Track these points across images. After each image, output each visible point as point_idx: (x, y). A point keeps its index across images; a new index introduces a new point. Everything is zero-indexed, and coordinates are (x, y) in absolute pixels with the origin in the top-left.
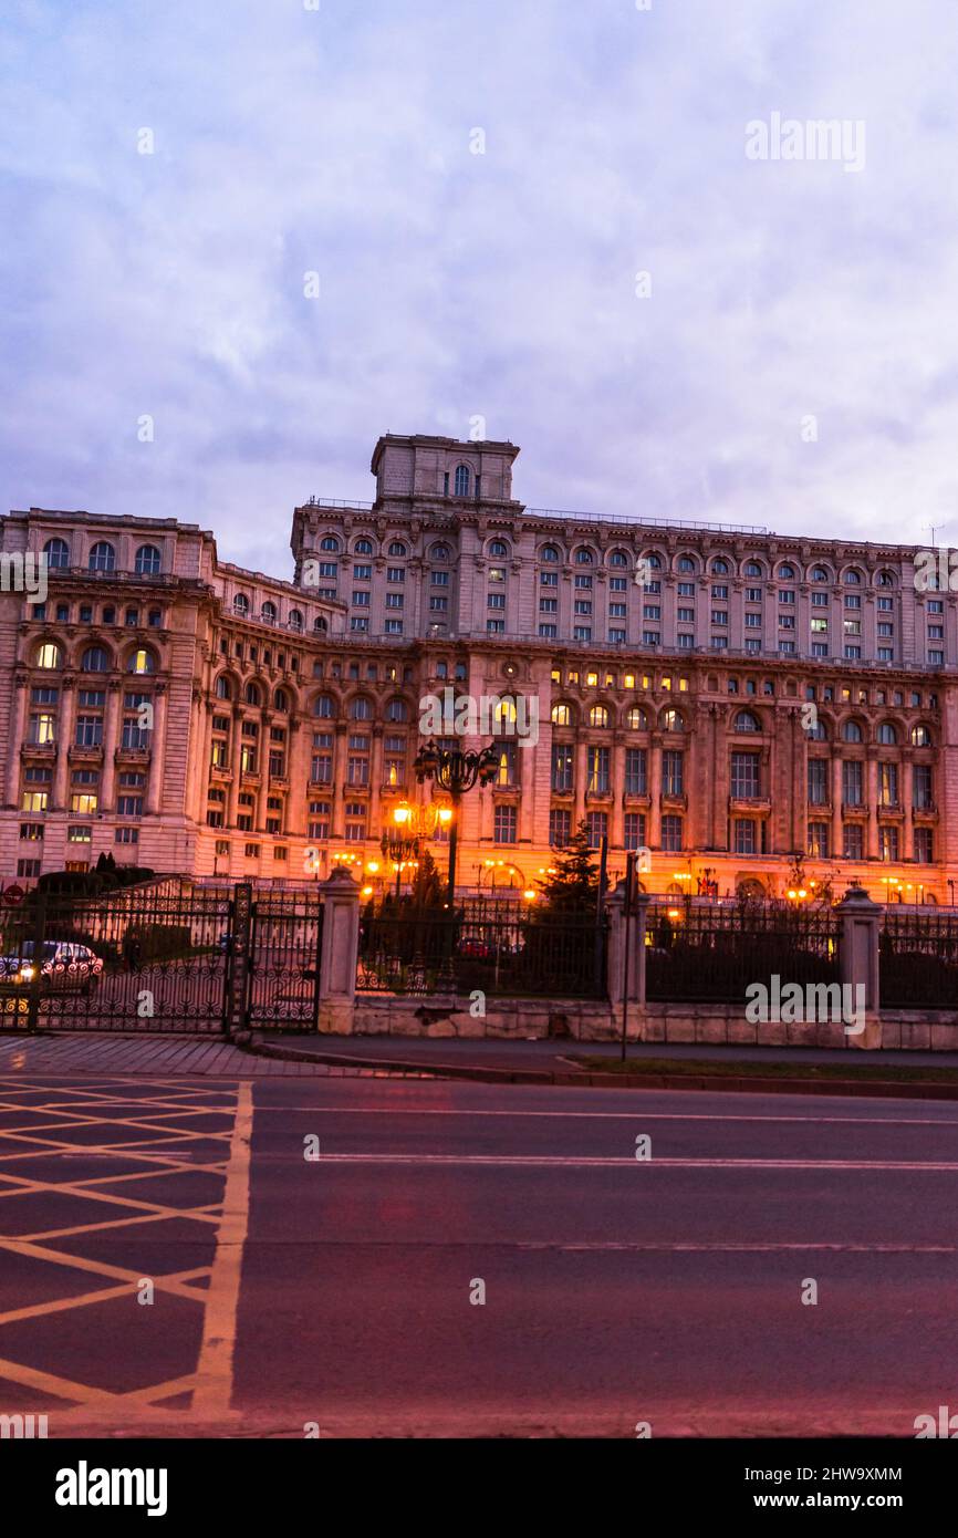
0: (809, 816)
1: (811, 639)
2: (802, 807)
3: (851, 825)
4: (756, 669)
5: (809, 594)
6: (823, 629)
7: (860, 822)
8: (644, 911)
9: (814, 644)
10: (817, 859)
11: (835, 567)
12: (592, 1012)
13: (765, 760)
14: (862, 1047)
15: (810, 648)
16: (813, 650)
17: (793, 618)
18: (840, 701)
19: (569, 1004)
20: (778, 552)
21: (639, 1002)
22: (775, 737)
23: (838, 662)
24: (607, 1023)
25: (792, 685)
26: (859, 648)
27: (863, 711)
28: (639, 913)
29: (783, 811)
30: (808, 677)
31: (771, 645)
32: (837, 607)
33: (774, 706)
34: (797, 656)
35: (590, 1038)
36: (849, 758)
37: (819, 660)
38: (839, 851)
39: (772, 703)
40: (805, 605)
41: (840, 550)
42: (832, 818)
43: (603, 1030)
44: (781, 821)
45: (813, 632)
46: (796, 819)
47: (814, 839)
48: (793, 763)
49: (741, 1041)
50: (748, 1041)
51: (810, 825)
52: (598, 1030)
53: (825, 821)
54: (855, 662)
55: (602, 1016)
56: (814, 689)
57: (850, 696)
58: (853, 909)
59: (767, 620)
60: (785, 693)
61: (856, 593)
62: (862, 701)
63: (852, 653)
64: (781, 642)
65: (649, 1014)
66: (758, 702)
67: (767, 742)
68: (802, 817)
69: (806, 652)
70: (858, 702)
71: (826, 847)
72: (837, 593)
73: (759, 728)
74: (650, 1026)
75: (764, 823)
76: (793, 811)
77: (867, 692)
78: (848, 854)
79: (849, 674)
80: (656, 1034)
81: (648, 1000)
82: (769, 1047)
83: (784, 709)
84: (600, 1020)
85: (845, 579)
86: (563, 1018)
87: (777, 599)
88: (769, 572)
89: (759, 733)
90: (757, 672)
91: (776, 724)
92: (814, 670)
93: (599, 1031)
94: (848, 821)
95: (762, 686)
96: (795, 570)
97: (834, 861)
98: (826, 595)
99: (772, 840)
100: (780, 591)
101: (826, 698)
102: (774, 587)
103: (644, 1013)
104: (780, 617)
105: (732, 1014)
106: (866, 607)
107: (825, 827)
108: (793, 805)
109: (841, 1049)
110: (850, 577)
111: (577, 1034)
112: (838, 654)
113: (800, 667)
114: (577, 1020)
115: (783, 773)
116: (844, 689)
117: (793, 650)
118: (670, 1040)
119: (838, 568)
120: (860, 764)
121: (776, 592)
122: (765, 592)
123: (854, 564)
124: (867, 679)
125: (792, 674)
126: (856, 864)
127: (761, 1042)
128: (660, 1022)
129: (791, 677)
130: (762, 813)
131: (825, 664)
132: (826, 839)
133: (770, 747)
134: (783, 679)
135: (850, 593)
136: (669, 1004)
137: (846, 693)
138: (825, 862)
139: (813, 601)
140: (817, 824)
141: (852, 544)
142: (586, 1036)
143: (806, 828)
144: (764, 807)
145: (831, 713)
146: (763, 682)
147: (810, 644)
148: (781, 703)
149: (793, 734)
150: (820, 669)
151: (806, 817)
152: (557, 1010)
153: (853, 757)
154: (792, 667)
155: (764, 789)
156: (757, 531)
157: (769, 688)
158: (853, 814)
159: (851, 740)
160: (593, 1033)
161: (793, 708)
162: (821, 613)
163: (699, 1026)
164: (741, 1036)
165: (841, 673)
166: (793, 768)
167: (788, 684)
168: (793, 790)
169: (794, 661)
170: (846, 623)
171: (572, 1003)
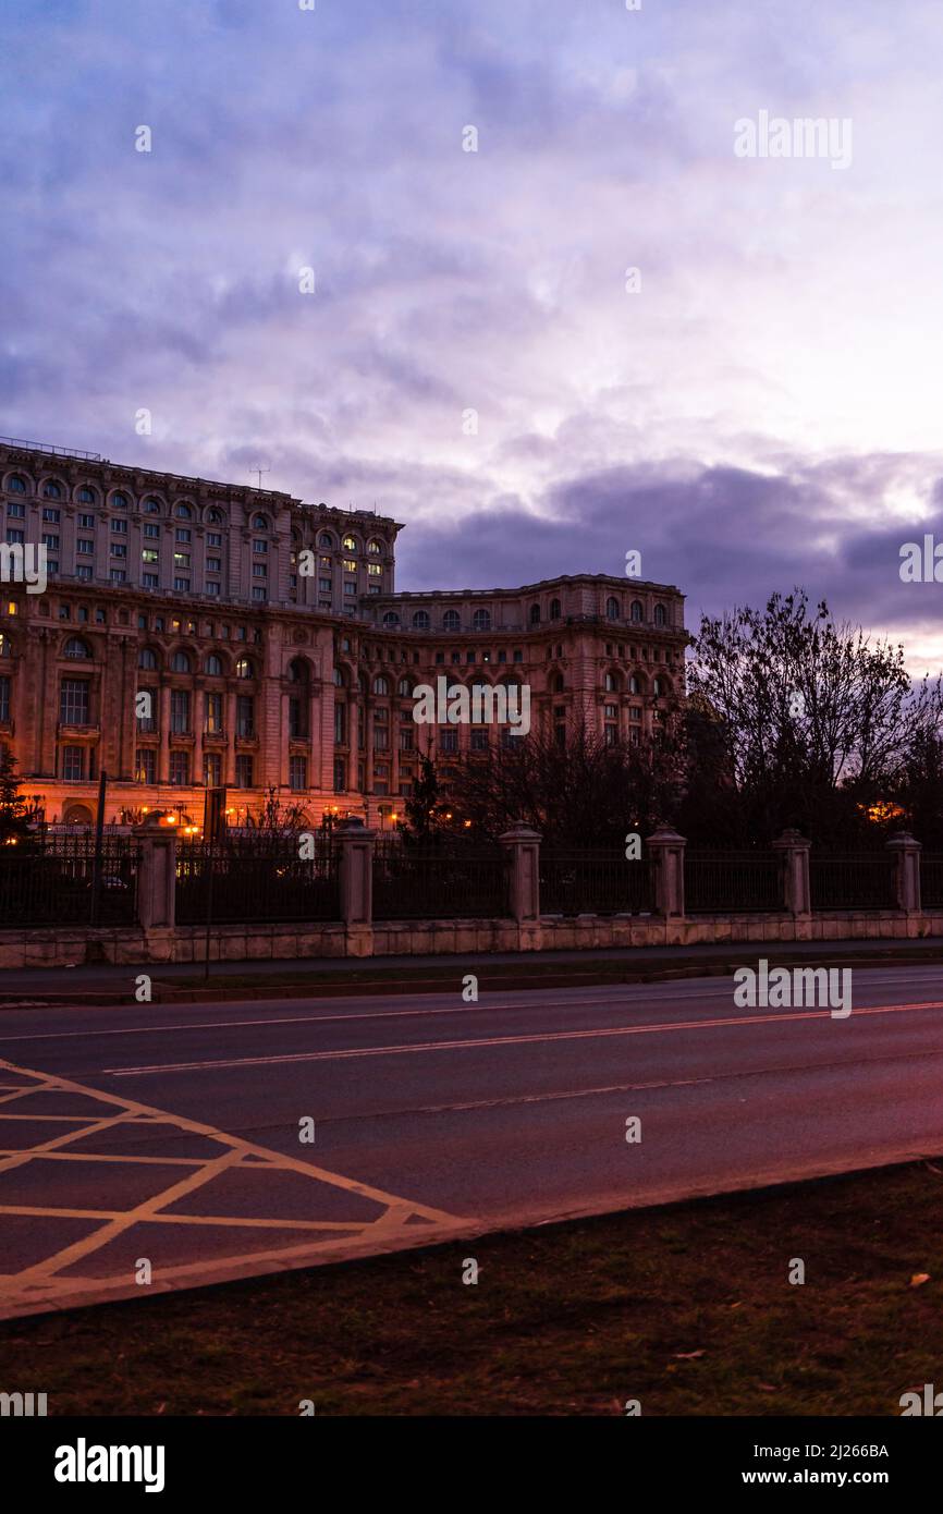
0: (137, 743)
1: (142, 569)
2: (131, 734)
3: (178, 752)
4: (90, 596)
5: (142, 525)
6: (154, 560)
7: (186, 750)
8: (174, 842)
9: (145, 574)
10: (145, 785)
11: (168, 501)
12: (126, 937)
13: (95, 688)
14: (357, 954)
15: (141, 578)
16: (144, 579)
17: (125, 547)
18: (170, 632)
19: (104, 931)
20: (112, 480)
21: (169, 927)
22: (106, 665)
23: (170, 594)
24: (141, 947)
25: (124, 614)
26: (188, 581)
27: (193, 642)
28: (169, 843)
29: (112, 738)
30: (140, 607)
31: (103, 573)
32: (168, 539)
33: (107, 634)
34: (129, 585)
35: (124, 963)
36: (176, 687)
37: (151, 591)
38: (165, 777)
39: (104, 630)
40: (137, 535)
41: (173, 484)
42: (159, 746)
43: (138, 954)
44: (111, 748)
45: (145, 563)
46: (125, 746)
47: (142, 766)
48: (123, 691)
49: (258, 956)
50: (264, 956)
51: (138, 752)
52: (131, 954)
53: (152, 748)
54: (185, 594)
55: (135, 941)
56: (146, 619)
57: (180, 627)
58: (353, 835)
59: (99, 548)
60: (117, 621)
61: (187, 527)
62: (192, 632)
63: (181, 586)
64: (112, 570)
65: (178, 936)
66: (90, 629)
67: (98, 670)
68: (131, 744)
69: (137, 581)
70: (187, 634)
71: (153, 773)
72: (168, 525)
73: (90, 655)
74: (179, 947)
75: (92, 750)
76: (122, 738)
77: (196, 624)
78: (174, 780)
79: (179, 605)
80: (185, 955)
81: (177, 924)
82: (282, 960)
83: (115, 637)
84: (134, 945)
85: (176, 512)
86: (99, 945)
87: (110, 526)
88: (102, 499)
89: (90, 660)
90: (90, 599)
91: (107, 652)
92: (146, 600)
93: (133, 955)
94: (175, 748)
95: (95, 614)
96: (128, 499)
97: (161, 787)
98: (158, 527)
99: (101, 766)
100: (113, 520)
101: (157, 628)
102: (107, 515)
103: (174, 935)
104: (113, 545)
105: (251, 933)
106: (196, 541)
107: (153, 753)
108: (122, 732)
109: (341, 958)
110: (181, 512)
111: (112, 959)
112: (169, 585)
113: (133, 596)
114: (112, 945)
115: (113, 700)
116: (174, 620)
117: (124, 579)
118: (197, 959)
119: (170, 502)
120: (188, 693)
121: (109, 520)
122: (98, 519)
123: (186, 499)
124: (195, 611)
125: (125, 603)
126: (181, 790)
127: (275, 956)
128: (188, 944)
129: (123, 606)
130: (90, 740)
131: (157, 595)
132: (153, 765)
133: (100, 677)
134: (116, 607)
135: (182, 526)
136: (196, 927)
137: (176, 624)
138: (153, 788)
139: (146, 532)
140: (145, 751)
141: (184, 479)
142: (120, 960)
143: (134, 754)
144: (93, 734)
145: (162, 643)
146: (95, 609)
147: (141, 574)
148: (113, 631)
149: (124, 663)
150: (152, 600)
151: (134, 744)
152: (94, 938)
153: (181, 686)
154: (124, 596)
155: (93, 714)
156: (91, 457)
157: (101, 616)
158: (180, 742)
159: (179, 670)
160: (127, 956)
161: (125, 637)
162: (153, 545)
163: (222, 945)
164: (259, 952)
165: (172, 604)
166: (123, 697)
167: (121, 613)
168: (122, 718)
169: (127, 590)
170: (177, 556)
171: (107, 930)
